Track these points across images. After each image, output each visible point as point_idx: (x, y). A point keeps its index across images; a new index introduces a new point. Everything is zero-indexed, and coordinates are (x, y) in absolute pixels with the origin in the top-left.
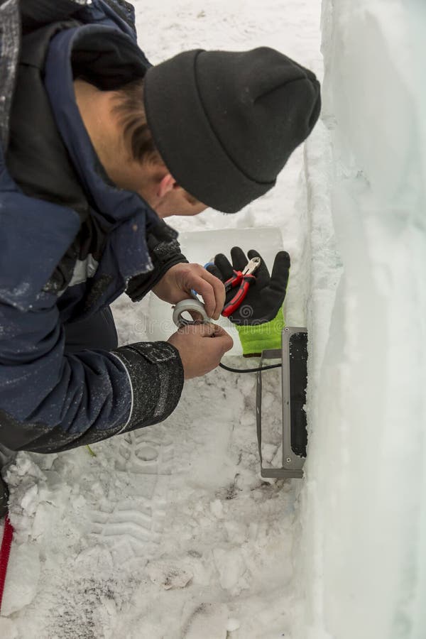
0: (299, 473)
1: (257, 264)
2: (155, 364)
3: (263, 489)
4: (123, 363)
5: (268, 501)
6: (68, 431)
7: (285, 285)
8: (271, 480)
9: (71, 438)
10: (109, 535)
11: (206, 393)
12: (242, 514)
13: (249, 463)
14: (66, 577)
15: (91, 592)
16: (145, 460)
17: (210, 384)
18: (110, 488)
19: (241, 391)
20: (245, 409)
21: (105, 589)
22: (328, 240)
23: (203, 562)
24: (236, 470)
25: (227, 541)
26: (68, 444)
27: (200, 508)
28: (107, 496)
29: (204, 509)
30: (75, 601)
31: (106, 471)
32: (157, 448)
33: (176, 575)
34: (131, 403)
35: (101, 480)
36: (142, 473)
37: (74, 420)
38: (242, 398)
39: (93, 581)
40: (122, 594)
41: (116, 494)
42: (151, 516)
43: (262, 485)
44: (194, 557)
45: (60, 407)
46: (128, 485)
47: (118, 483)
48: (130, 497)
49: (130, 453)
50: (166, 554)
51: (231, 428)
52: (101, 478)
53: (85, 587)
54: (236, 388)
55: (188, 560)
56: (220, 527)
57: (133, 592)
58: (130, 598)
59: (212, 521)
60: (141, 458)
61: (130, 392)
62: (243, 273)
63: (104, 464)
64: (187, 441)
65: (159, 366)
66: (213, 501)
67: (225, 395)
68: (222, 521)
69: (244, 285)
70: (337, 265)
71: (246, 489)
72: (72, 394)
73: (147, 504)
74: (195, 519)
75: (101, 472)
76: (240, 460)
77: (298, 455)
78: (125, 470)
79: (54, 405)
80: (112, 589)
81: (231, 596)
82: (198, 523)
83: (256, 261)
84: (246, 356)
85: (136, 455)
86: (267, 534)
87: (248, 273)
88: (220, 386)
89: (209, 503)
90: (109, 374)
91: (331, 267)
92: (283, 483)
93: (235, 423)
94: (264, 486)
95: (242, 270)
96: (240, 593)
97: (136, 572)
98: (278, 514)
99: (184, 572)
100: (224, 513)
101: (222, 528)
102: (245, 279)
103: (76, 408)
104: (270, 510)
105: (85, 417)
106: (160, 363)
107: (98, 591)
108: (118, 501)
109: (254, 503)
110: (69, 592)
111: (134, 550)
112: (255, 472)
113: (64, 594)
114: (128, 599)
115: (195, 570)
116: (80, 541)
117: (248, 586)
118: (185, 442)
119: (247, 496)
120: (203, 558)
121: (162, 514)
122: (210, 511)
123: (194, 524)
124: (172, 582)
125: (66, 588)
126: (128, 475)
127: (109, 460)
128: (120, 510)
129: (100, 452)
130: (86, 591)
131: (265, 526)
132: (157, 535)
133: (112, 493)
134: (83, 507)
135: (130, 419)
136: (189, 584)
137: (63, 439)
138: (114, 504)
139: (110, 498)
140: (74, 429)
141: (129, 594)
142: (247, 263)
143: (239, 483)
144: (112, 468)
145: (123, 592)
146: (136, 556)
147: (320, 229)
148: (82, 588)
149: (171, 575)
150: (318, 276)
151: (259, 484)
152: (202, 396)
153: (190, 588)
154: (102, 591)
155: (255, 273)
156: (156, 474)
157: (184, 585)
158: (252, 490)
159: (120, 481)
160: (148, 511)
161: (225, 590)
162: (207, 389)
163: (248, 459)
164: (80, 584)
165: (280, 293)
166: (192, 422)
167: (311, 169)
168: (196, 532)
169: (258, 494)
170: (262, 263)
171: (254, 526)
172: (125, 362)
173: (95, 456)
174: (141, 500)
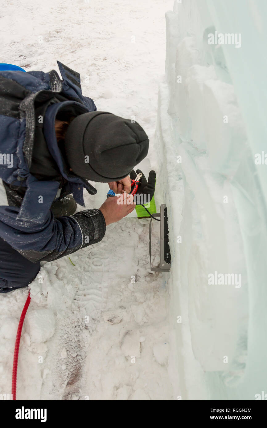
0: (168, 270)
1: (141, 176)
2: (90, 217)
3: (150, 276)
4: (76, 220)
5: (153, 282)
6: (58, 251)
7: (154, 186)
8: (153, 272)
9: (60, 254)
10: (83, 301)
11: (122, 235)
12: (142, 288)
13: (142, 265)
14: (66, 321)
15: (78, 327)
16: (97, 266)
17: (123, 230)
18: (83, 280)
19: (137, 232)
20: (139, 240)
21: (84, 325)
22: (174, 167)
23: (126, 311)
24: (137, 268)
25: (136, 301)
26: (59, 256)
27: (123, 287)
28: (81, 283)
29: (125, 287)
30: (71, 331)
31: (80, 272)
32: (102, 260)
33: (115, 318)
34: (82, 236)
35: (78, 276)
36: (95, 272)
37: (60, 246)
38: (138, 236)
39: (78, 322)
40: (92, 327)
41: (85, 282)
42: (101, 291)
43: (149, 274)
44: (122, 309)
45: (55, 242)
46: (90, 277)
47: (86, 277)
48: (91, 283)
49: (90, 263)
50: (110, 308)
51: (134, 249)
52: (78, 275)
53: (75, 325)
54: (135, 231)
55: (120, 310)
56: (133, 295)
57: (96, 326)
58: (95, 328)
59: (129, 292)
60: (95, 265)
61: (80, 231)
62: (135, 180)
63: (79, 269)
64: (115, 256)
65: (92, 218)
66: (129, 283)
67: (130, 235)
68: (133, 292)
69: (136, 186)
70: (179, 179)
71: (143, 277)
72: (59, 236)
73: (99, 286)
74: (121, 292)
75: (78, 273)
76: (139, 263)
77: (167, 262)
78: (88, 271)
79: (53, 242)
80: (87, 325)
81: (140, 325)
82: (123, 293)
83: (140, 175)
84: (139, 218)
85: (93, 264)
86: (154, 297)
87: (137, 181)
88: (128, 231)
89: (127, 284)
90: (71, 225)
91: (177, 180)
92: (159, 273)
93: (135, 247)
94: (150, 275)
95: (134, 179)
96: (144, 324)
97: (97, 317)
98: (158, 288)
99: (119, 316)
100: (134, 288)
101: (134, 295)
102: (136, 183)
103: (61, 241)
104: (154, 286)
105: (64, 244)
106: (92, 217)
107: (81, 326)
108: (86, 285)
109: (147, 283)
110: (68, 328)
111: (95, 307)
112: (146, 269)
113: (66, 329)
114: (95, 329)
115: (123, 314)
116: (71, 304)
117: (147, 321)
118: (114, 257)
119: (143, 280)
120: (126, 309)
121: (106, 290)
122: (127, 287)
123: (121, 294)
124: (114, 321)
125: (67, 326)
126: (90, 273)
127: (81, 267)
128: (87, 289)
129: (76, 264)
130: (75, 327)
131: (153, 294)
132: (105, 299)
133: (83, 282)
134: (71, 289)
135: (83, 242)
136: (121, 321)
137: (57, 255)
138: (85, 287)
139: (83, 284)
140: (61, 250)
141: (95, 327)
142: (137, 176)
143: (139, 274)
144: (83, 270)
145: (92, 326)
146: (96, 310)
147: (170, 163)
148: (74, 325)
149: (113, 318)
150: (171, 185)
151: (148, 274)
152: (120, 236)
153: (122, 323)
154: (83, 326)
155: (140, 180)
156: (102, 272)
157: (119, 322)
158: (145, 277)
159: (87, 276)
160: (100, 289)
161: (137, 323)
162: (122, 233)
163: (142, 262)
164: (73, 324)
165: (152, 190)
166: (116, 248)
167: (164, 135)
168: (122, 297)
169: (148, 279)
170: (143, 175)
171: (148, 295)
172: (76, 219)
173: (75, 265)
174: (96, 284)
